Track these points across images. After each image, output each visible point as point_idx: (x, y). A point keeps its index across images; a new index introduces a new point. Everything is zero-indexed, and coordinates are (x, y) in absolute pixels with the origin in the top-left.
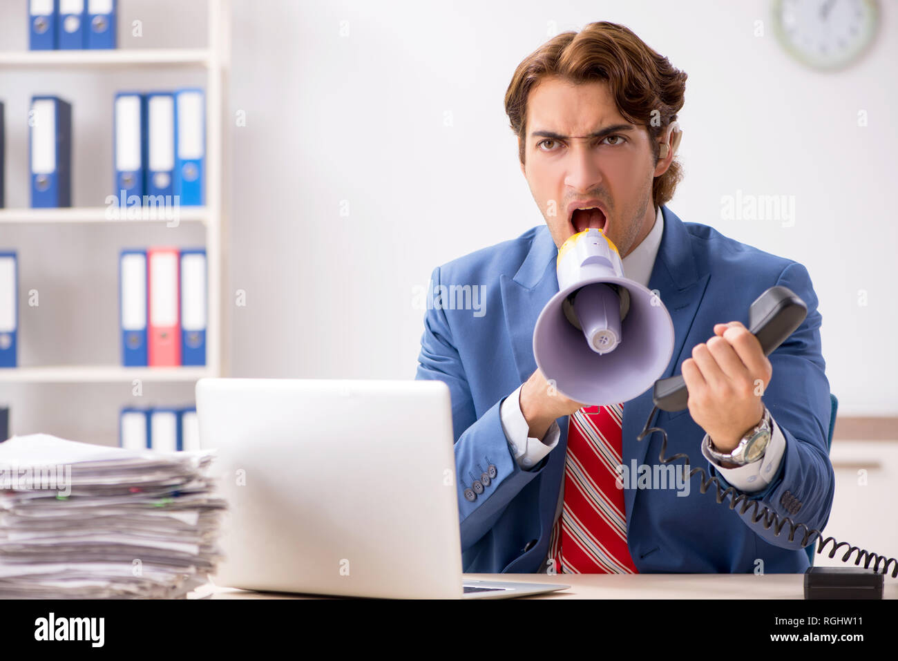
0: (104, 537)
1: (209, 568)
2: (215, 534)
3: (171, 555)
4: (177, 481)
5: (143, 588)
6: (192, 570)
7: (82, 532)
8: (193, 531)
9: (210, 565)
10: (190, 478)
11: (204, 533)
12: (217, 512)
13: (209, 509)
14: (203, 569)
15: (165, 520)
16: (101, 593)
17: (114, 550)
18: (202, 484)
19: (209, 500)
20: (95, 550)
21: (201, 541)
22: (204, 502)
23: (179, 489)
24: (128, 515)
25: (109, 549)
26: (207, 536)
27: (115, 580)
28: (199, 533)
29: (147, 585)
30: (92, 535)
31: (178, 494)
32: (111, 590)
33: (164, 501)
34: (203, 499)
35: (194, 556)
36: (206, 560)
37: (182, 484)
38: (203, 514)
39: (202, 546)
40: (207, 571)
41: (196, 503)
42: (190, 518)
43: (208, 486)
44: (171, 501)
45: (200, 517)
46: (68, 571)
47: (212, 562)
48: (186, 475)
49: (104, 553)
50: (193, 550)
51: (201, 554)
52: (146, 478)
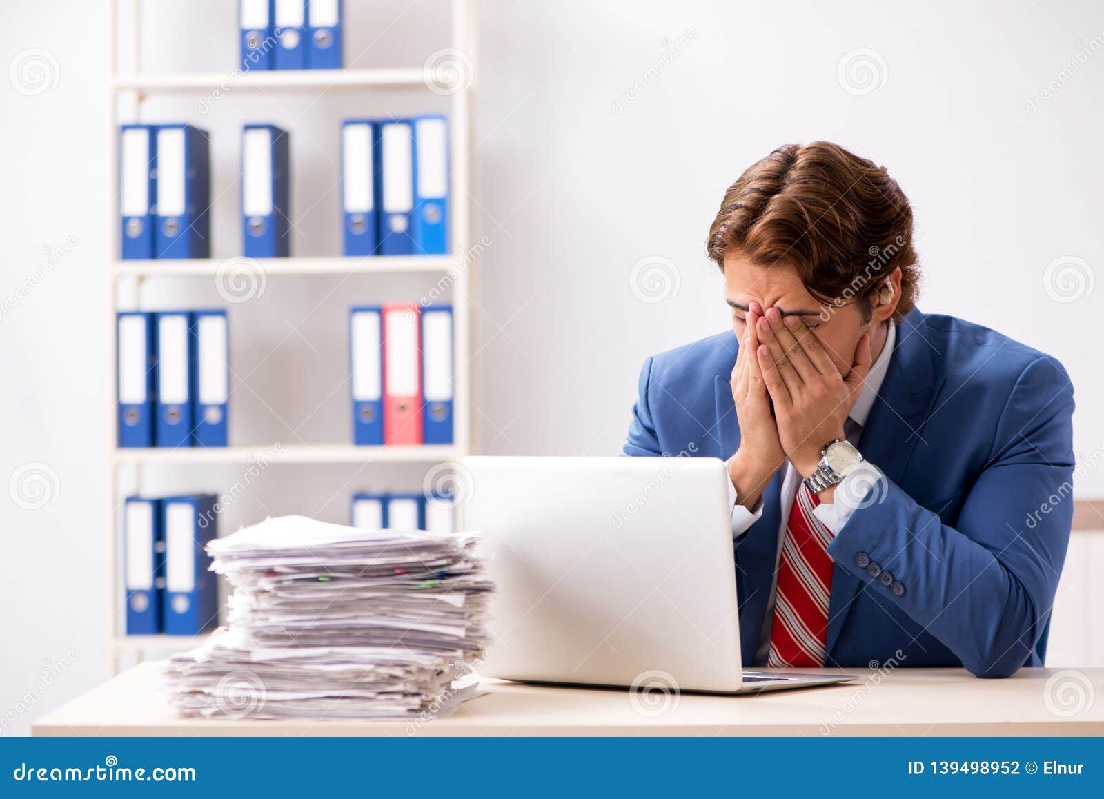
0: (368, 620)
1: (476, 653)
2: (483, 616)
3: (437, 639)
4: (444, 562)
5: (408, 672)
6: (459, 653)
7: (345, 615)
8: (460, 614)
9: (478, 650)
10: (456, 559)
11: (471, 616)
12: (484, 594)
13: (476, 591)
14: (470, 653)
15: (430, 601)
16: (364, 677)
17: (378, 633)
18: (470, 565)
19: (476, 583)
20: (358, 633)
21: (468, 624)
22: (472, 584)
23: (445, 569)
24: (392, 597)
25: (373, 632)
26: (474, 619)
27: (380, 664)
28: (466, 615)
29: (413, 669)
30: (356, 617)
31: (444, 576)
32: (378, 674)
33: (430, 582)
34: (471, 580)
35: (461, 639)
36: (474, 644)
37: (448, 565)
38: (471, 596)
39: (469, 630)
40: (475, 656)
41: (463, 585)
42: (457, 600)
43: (475, 567)
44: (437, 582)
45: (466, 598)
46: (331, 654)
47: (480, 646)
48: (453, 555)
49: (368, 636)
50: (461, 633)
51: (467, 636)
52: (411, 559)
